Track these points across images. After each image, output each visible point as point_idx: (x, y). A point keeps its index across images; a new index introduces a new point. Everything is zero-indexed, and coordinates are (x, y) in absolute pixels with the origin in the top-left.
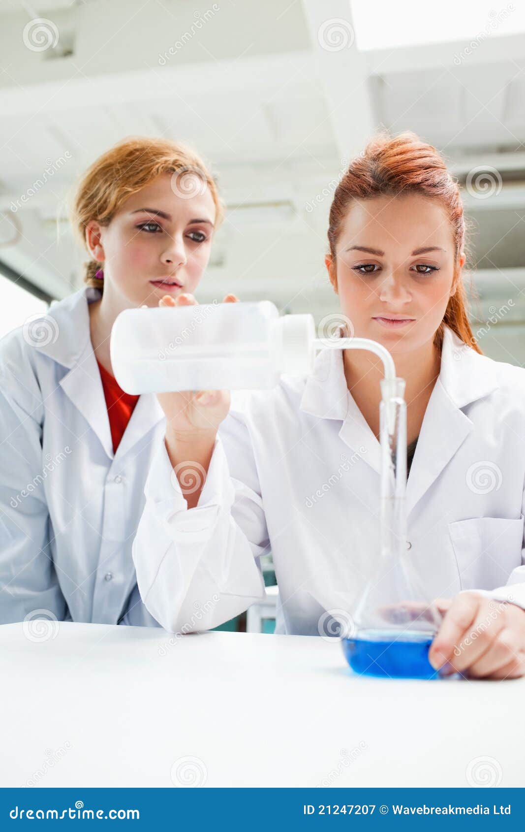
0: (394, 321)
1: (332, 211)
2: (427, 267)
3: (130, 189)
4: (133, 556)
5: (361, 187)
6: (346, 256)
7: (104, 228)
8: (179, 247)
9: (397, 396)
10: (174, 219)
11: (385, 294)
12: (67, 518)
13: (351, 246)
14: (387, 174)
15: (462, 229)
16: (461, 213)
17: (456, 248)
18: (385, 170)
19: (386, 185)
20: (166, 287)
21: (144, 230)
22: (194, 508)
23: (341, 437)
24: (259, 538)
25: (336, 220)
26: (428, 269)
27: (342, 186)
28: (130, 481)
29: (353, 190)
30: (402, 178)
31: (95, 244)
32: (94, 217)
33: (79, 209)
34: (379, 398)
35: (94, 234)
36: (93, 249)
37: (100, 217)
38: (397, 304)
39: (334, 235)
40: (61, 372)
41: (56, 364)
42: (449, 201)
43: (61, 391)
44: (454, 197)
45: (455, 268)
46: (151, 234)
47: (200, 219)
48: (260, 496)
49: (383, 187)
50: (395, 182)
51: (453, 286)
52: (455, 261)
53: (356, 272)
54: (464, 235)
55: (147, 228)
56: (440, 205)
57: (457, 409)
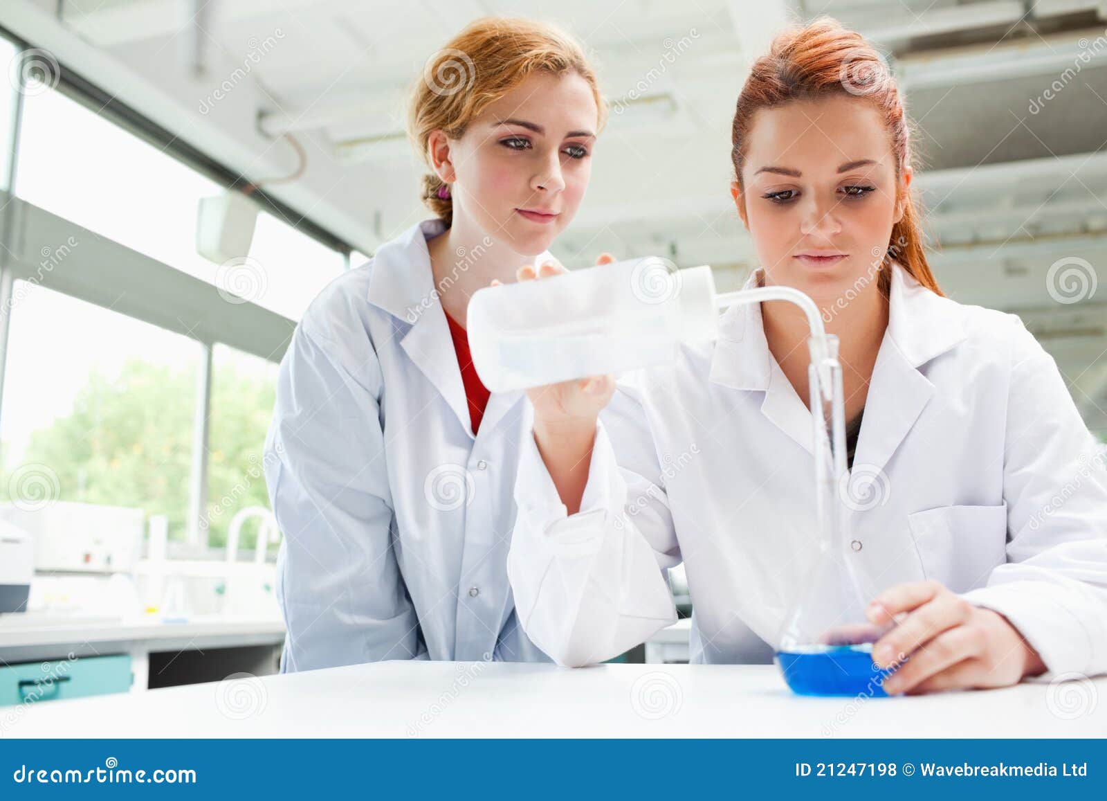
0: (820, 258)
1: (735, 127)
2: (859, 188)
3: (491, 95)
4: (508, 571)
5: (766, 93)
6: (756, 182)
7: (454, 141)
8: (555, 168)
9: (830, 356)
10: (548, 132)
11: (806, 225)
12: (421, 520)
13: (760, 167)
14: (799, 74)
15: (903, 135)
16: (901, 115)
17: (897, 160)
18: (796, 69)
19: (798, 87)
20: (540, 218)
21: (508, 146)
22: (575, 515)
23: (764, 413)
24: (665, 544)
25: (739, 137)
26: (860, 191)
27: (744, 94)
28: (497, 466)
29: (758, 97)
30: (818, 77)
31: (441, 161)
32: (441, 126)
33: (420, 115)
34: (807, 360)
35: (440, 146)
36: (438, 166)
37: (450, 127)
38: (822, 236)
39: (739, 157)
40: (401, 330)
41: (393, 318)
42: (882, 101)
43: (401, 353)
44: (890, 95)
45: (897, 186)
46: (519, 152)
47: (581, 132)
48: (664, 491)
49: (794, 91)
50: (810, 82)
51: (896, 209)
52: (897, 177)
53: (769, 202)
54: (907, 143)
55: (513, 144)
56: (870, 107)
57: (913, 368)
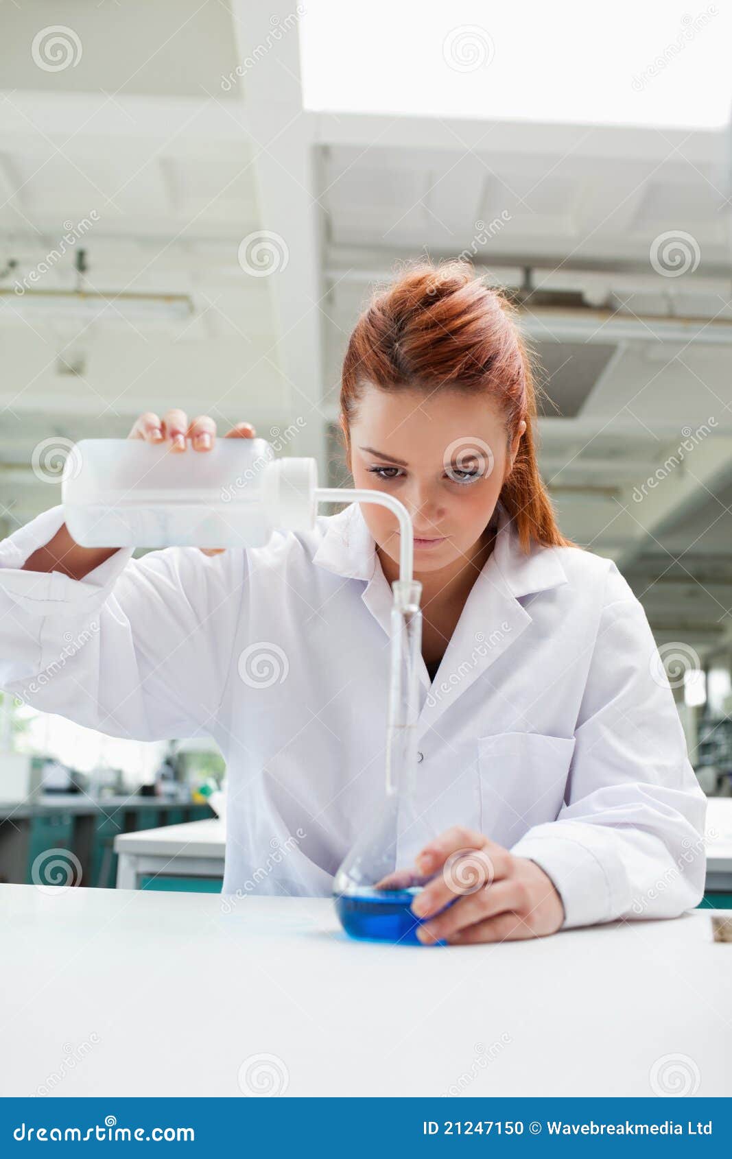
9: (411, 602)
57: (514, 597)
